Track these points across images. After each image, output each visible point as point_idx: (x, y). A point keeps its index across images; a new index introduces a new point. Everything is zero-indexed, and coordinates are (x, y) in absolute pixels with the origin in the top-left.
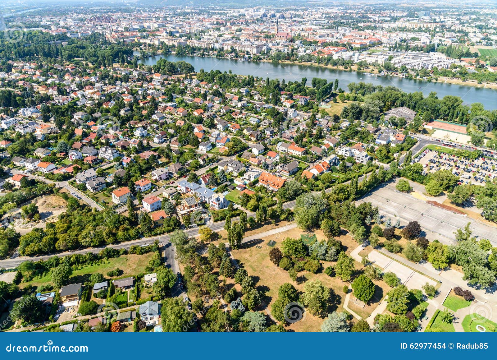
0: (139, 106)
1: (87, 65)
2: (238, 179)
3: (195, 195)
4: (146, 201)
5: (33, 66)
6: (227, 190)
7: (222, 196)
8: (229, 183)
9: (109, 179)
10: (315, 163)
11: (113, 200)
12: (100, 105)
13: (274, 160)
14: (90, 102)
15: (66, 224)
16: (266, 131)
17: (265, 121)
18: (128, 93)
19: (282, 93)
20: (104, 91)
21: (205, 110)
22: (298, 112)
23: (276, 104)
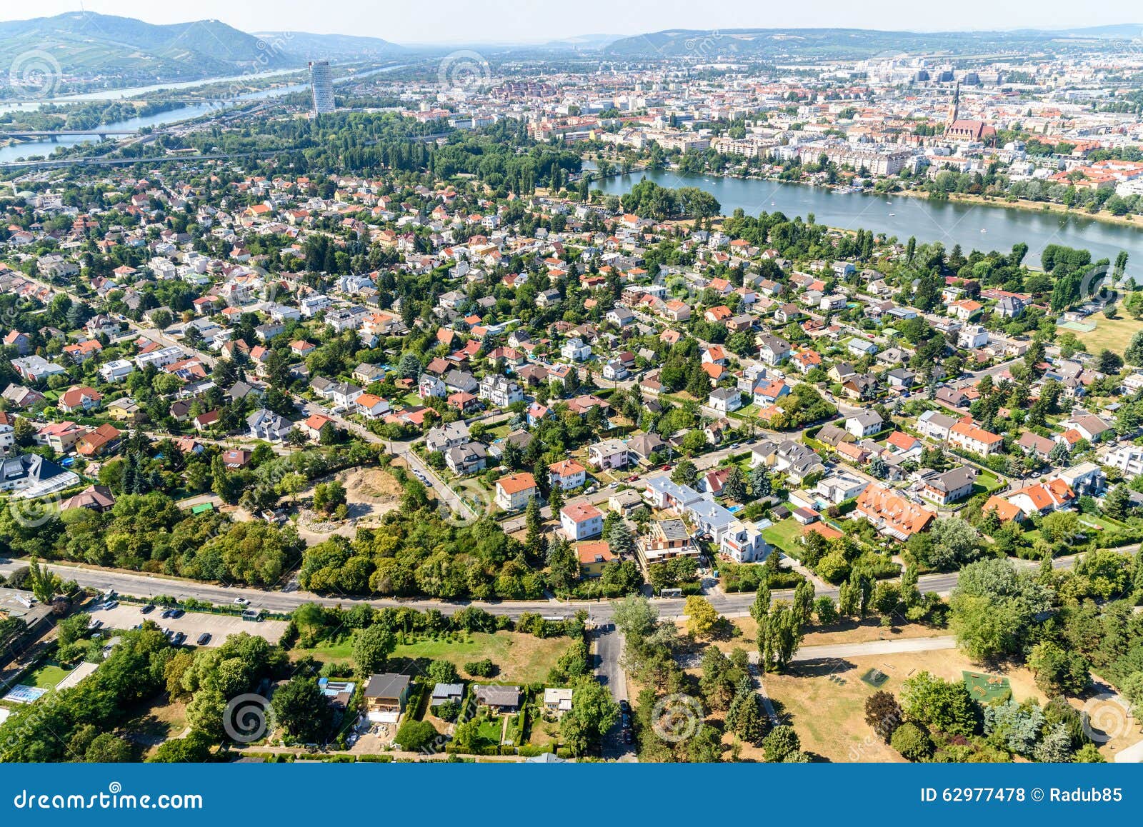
0: (579, 289)
1: (481, 189)
2: (799, 491)
3: (685, 518)
4: (568, 513)
5: (375, 188)
6: (768, 516)
7: (753, 530)
8: (775, 500)
9: (495, 450)
10: (1029, 481)
11: (497, 499)
12: (496, 279)
13: (905, 456)
14: (477, 271)
15: (395, 538)
16: (890, 378)
17: (892, 350)
18: (560, 258)
19: (949, 280)
20: (509, 248)
21: (734, 310)
22: (991, 335)
23: (928, 308)
